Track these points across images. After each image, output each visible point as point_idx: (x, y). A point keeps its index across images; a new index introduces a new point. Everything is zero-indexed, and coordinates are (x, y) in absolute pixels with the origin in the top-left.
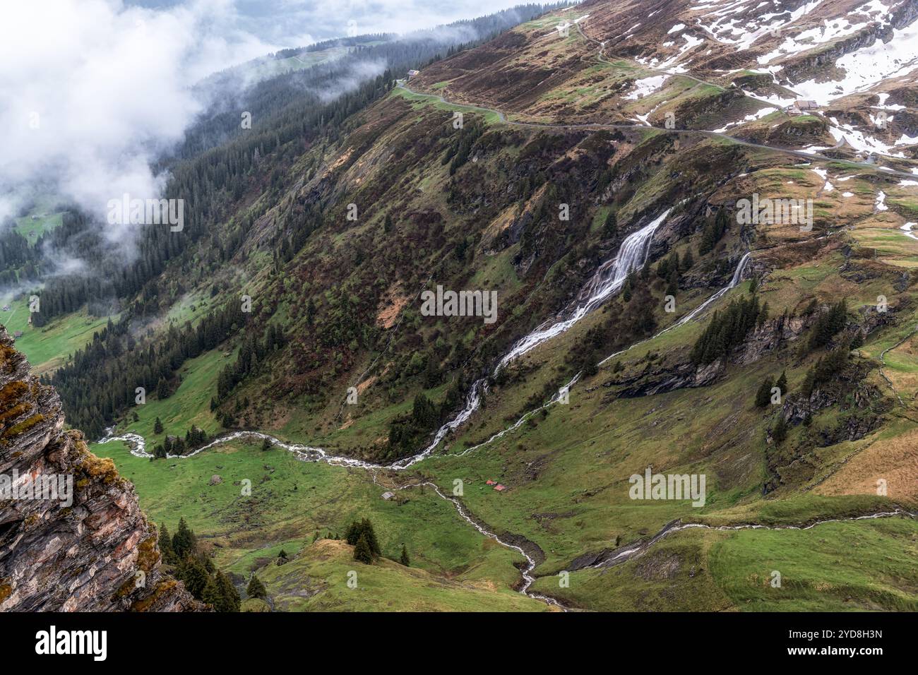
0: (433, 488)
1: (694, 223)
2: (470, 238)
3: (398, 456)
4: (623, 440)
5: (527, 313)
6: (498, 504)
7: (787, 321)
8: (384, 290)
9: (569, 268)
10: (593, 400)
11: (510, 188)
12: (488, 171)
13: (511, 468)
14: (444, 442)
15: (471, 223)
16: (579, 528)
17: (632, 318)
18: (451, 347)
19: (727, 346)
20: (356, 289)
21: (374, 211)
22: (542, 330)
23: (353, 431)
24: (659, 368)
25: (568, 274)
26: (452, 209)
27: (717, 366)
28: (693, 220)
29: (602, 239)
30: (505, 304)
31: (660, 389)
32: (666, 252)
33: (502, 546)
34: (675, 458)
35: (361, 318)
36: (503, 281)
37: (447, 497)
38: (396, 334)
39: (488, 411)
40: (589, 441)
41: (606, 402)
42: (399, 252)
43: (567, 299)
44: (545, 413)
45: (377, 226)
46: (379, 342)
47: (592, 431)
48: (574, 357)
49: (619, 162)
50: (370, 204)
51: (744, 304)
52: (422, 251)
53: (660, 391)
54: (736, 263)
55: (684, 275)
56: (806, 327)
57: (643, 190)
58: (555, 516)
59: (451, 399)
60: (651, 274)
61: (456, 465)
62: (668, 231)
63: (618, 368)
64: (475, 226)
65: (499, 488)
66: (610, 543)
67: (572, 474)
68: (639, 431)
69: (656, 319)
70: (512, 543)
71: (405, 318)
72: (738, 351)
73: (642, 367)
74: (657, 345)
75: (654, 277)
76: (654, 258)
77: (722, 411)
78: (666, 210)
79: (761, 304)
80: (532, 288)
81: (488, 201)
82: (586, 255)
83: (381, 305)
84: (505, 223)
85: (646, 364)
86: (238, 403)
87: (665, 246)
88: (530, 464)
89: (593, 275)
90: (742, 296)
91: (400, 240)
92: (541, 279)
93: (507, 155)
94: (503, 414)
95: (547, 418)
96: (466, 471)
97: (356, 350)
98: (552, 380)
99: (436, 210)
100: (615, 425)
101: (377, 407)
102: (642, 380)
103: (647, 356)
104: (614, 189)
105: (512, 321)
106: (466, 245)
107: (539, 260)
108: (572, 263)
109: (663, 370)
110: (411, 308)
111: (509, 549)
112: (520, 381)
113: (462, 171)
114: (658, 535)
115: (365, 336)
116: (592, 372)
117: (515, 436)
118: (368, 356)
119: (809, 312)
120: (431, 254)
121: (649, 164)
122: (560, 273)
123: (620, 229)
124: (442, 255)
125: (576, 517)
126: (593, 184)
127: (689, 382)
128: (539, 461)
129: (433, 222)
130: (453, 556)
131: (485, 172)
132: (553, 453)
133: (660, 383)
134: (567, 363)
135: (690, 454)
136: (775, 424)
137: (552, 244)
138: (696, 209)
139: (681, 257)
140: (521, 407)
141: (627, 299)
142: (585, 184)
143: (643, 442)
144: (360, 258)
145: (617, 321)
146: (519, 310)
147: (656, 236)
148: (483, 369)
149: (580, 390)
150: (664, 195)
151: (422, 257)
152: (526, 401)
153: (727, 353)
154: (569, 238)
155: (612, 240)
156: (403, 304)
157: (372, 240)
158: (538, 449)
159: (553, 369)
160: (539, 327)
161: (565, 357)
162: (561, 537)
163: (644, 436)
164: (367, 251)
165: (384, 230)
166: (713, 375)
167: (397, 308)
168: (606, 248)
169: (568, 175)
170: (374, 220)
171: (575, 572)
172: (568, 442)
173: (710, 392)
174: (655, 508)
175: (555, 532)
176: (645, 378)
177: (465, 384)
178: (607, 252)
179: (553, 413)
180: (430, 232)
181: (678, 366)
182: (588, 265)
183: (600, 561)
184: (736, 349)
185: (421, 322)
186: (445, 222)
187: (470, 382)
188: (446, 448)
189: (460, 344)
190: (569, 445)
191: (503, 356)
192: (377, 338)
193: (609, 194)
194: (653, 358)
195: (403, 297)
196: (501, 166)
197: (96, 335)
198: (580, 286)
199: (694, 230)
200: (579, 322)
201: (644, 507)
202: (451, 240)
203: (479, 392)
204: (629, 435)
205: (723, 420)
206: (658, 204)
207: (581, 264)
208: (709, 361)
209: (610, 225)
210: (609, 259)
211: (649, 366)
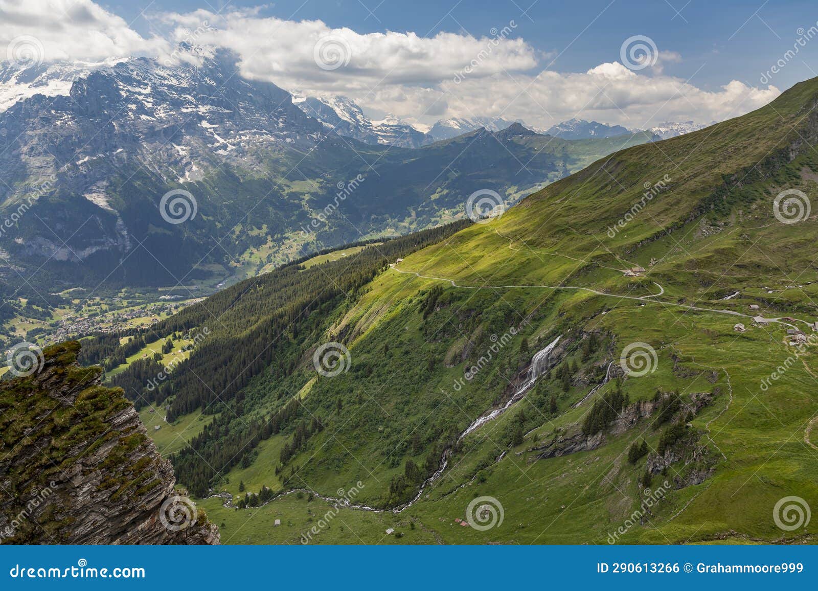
3: (396, 503)
7: (642, 405)
14: (425, 492)
19: (605, 422)
24: (562, 439)
26: (426, 340)
27: (600, 436)
28: (575, 342)
31: (564, 452)
32: (560, 362)
37: (429, 531)
40: (520, 489)
41: (530, 462)
44: (491, 471)
48: (507, 433)
51: (613, 395)
53: (565, 454)
54: (605, 368)
55: (573, 377)
56: (655, 409)
57: (543, 325)
59: (429, 464)
60: (552, 377)
61: (434, 508)
62: (561, 349)
63: (536, 439)
65: (463, 524)
69: (558, 406)
72: (613, 425)
73: (551, 438)
75: (554, 379)
76: (553, 366)
79: (624, 394)
84: (458, 348)
86: (293, 469)
87: (559, 358)
89: (516, 379)
90: (612, 390)
95: (493, 474)
96: (441, 511)
98: (494, 449)
102: (552, 447)
103: (555, 431)
106: (434, 362)
109: (565, 440)
113: (431, 317)
116: (520, 442)
117: (472, 487)
119: (656, 399)
123: (531, 349)
127: (583, 447)
133: (564, 448)
134: (503, 437)
136: (642, 474)
138: (577, 335)
139: (570, 366)
140: (475, 468)
147: (553, 353)
148: (449, 442)
150: (555, 328)
152: (478, 463)
153: (606, 427)
160: (484, 413)
161: (501, 433)
166: (599, 442)
176: (554, 445)
177: (437, 453)
178: (523, 364)
179: (496, 471)
181: (575, 436)
182: (512, 372)
184: (611, 424)
188: (427, 496)
194: (558, 432)
197: (205, 427)
199: (577, 348)
206: (552, 333)
208: (594, 433)
209: (524, 347)
210: (525, 368)
211: (556, 437)
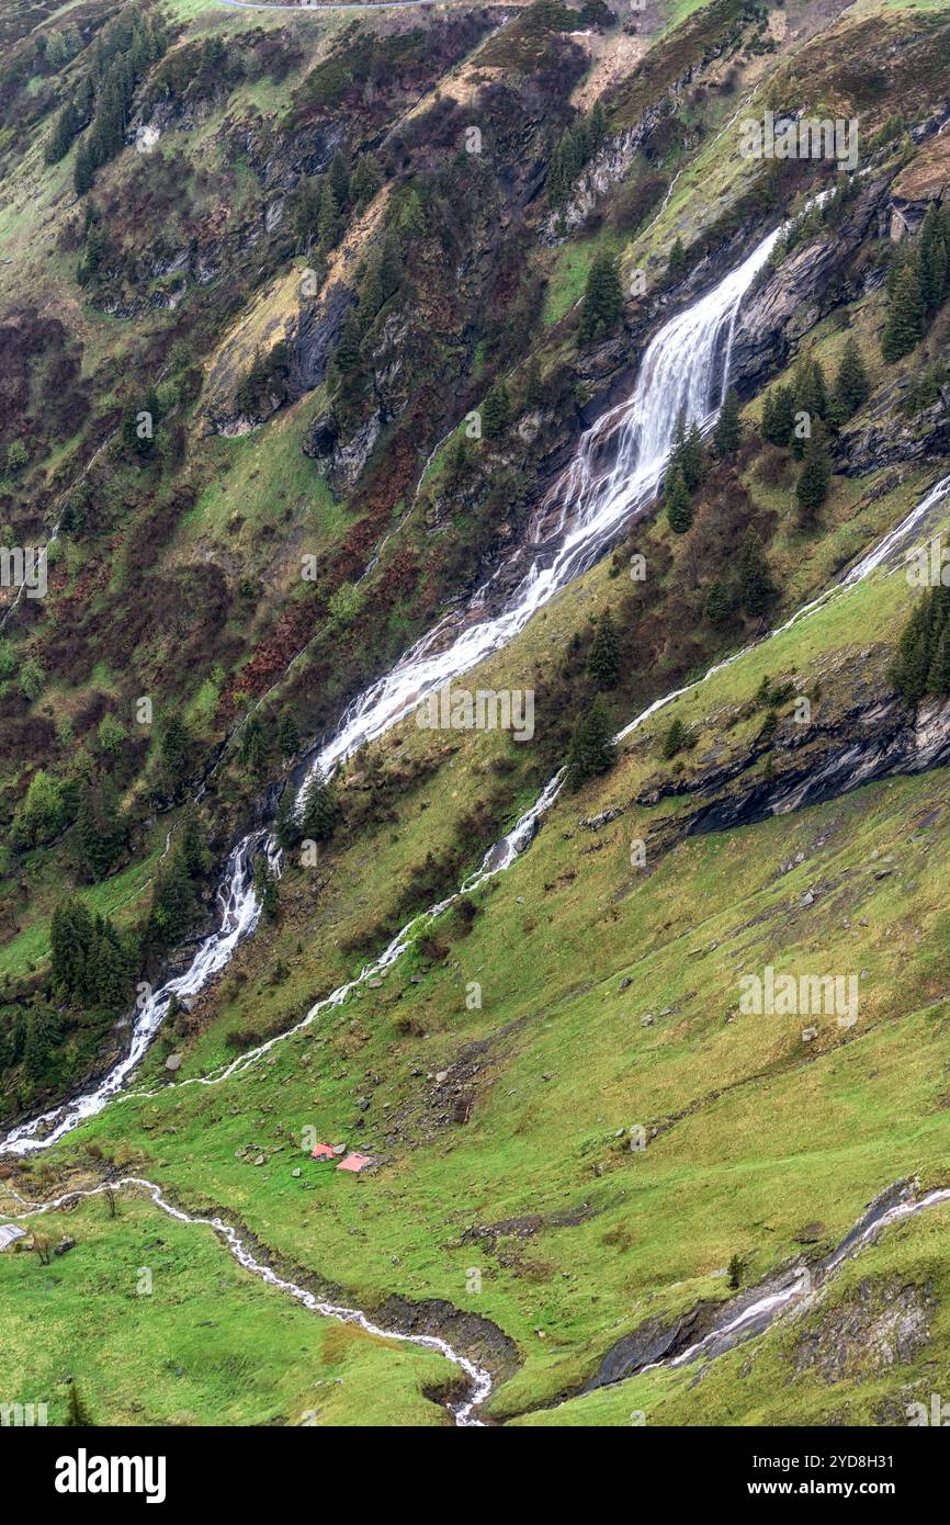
0: (145, 1195)
1: (858, 264)
2: (165, 389)
3: (21, 1109)
4: (718, 962)
5: (377, 604)
6: (356, 1214)
9: (488, 449)
10: (612, 850)
11: (274, 217)
12: (198, 166)
13: (383, 1098)
14: (163, 1043)
15: (162, 340)
16: (614, 1250)
17: (704, 580)
18: (147, 742)
22: (428, 653)
24: (801, 728)
25: (488, 469)
26: (98, 304)
28: (852, 254)
29: (580, 344)
30: (304, 587)
31: (812, 789)
32: (783, 364)
33: (384, 1343)
34: (881, 995)
36: (289, 516)
37: (193, 1215)
39: (288, 928)
40: (615, 981)
41: (652, 854)
43: (496, 547)
44: (469, 912)
47: (619, 948)
48: (540, 727)
49: (607, 96)
52: (17, 449)
53: (814, 798)
55: (846, 430)
57: (692, 176)
58: (535, 1226)
59: (167, 907)
60: (744, 437)
61: (209, 1112)
62: (783, 297)
63: (677, 741)
64: (177, 347)
65: (354, 1162)
66: (712, 1284)
67: (571, 1088)
68: (763, 927)
69: (775, 576)
70: (413, 1328)
73: (747, 731)
74: (786, 656)
75: (755, 447)
76: (747, 386)
78: (769, 231)
80: (385, 522)
81: (212, 265)
82: (538, 398)
84: (272, 326)
85: (760, 719)
87: (776, 346)
88: (441, 1076)
89: (568, 462)
92: (406, 493)
93: (253, 109)
94: (340, 930)
95: (479, 925)
96: (244, 1124)
98: (480, 807)
99: (47, 312)
100: (687, 918)
102: (754, 771)
103: (762, 695)
104: (601, 185)
105: (332, 635)
106: (153, 412)
107: (390, 435)
108: (497, 431)
109: (814, 732)
111: (406, 1347)
112: (378, 821)
113: (115, 175)
114: (851, 1237)
116: (597, 764)
117: (386, 996)
120: (48, 454)
121: (700, 96)
122: (463, 467)
123: (633, 307)
124: (85, 454)
125: (600, 1220)
126: (533, 176)
127: (896, 759)
128: (468, 1061)
129: (41, 351)
130: (233, 1393)
131: (189, 172)
132: (506, 1032)
133: (810, 772)
134: (519, 746)
135: (924, 978)
137: (426, 379)
138: (860, 220)
139: (831, 375)
140: (388, 905)
141: (681, 523)
142: (508, 178)
143: (781, 961)
145: (657, 596)
146: (348, 600)
147: (747, 319)
148: (258, 800)
149: (569, 824)
150: (757, 188)
151: (19, 468)
152: (404, 880)
154: (479, 355)
155: (614, 346)
158: (460, 1029)
159: (476, 771)
160: (421, 646)
162: (563, 1290)
163: (779, 942)
168: (597, 372)
169: (452, 156)
171: (615, 1388)
172: (547, 992)
174: (835, 1156)
175: (539, 1274)
176: (762, 762)
177: (206, 855)
178: (602, 385)
179: (494, 908)
180: (37, 384)
181: (857, 712)
182: (549, 430)
183: (688, 1341)
185: (40, 674)
186: (81, 347)
187: (221, 846)
188: (172, 1062)
189: (174, 732)
190: (553, 1002)
191: (316, 751)
193: (587, 203)
194: (781, 698)
196: (235, 145)
198: (532, 500)
199: (860, 285)
200: (540, 614)
201: (802, 1158)
202: (107, 400)
203: (256, 875)
204: (735, 944)
206: (741, 216)
207: (527, 428)
209: (601, 298)
210: (612, 406)
211: (771, 725)
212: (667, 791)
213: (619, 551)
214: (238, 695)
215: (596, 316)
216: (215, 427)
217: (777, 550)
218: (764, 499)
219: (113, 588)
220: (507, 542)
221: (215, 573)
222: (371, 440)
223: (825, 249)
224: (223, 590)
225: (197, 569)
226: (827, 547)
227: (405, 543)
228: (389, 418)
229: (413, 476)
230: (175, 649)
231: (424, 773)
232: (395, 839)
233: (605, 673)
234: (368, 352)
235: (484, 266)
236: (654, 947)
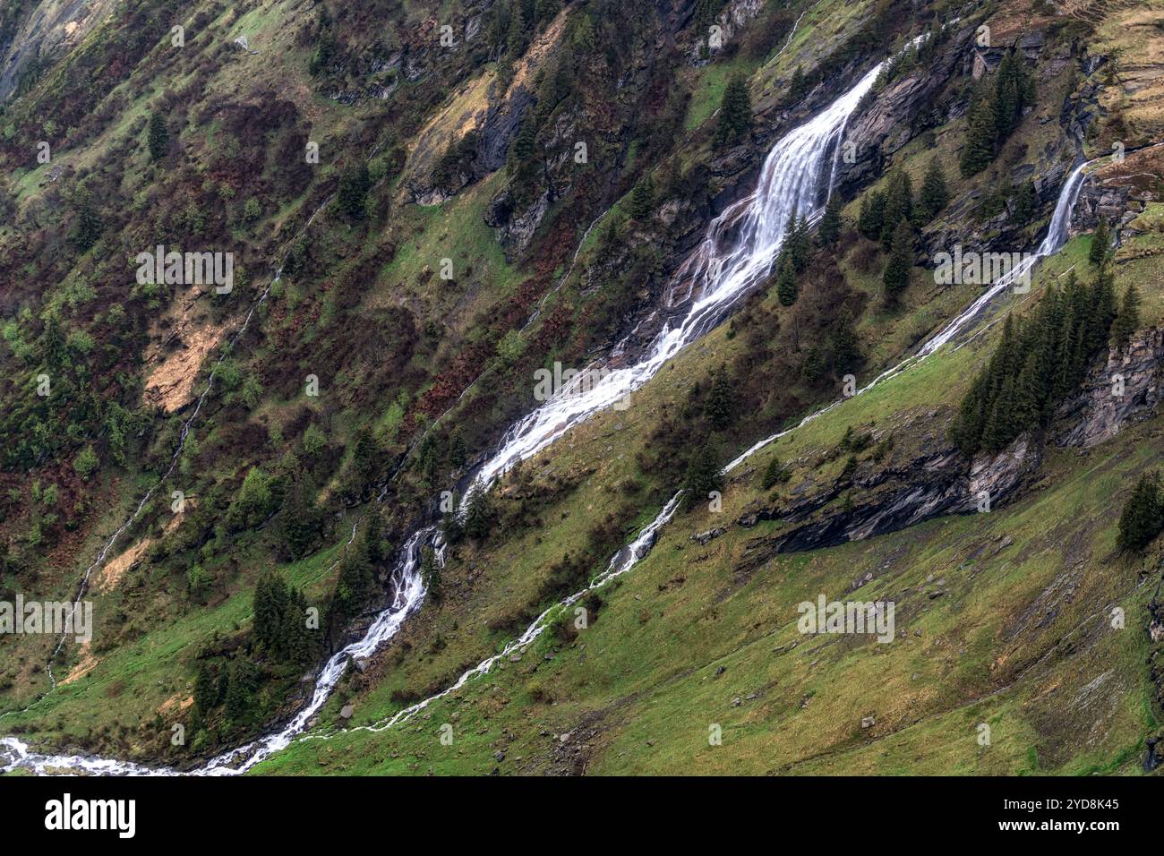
1: (945, 96)
2: (375, 164)
3: (220, 742)
4: (796, 658)
5: (536, 349)
8: (156, 312)
9: (635, 227)
10: (716, 561)
11: (472, 30)
14: (339, 695)
15: (375, 124)
17: (803, 345)
18: (342, 449)
19: (1041, 404)
20: (86, 312)
21: (118, 106)
23: (99, 687)
24: (875, 471)
25: (633, 244)
26: (325, 91)
27: (1019, 455)
28: (941, 87)
29: (715, 148)
30: (478, 331)
31: (882, 521)
32: (878, 173)
34: (928, 693)
35: (102, 389)
36: (469, 273)
38: (197, 425)
39: (447, 608)
40: (711, 668)
41: (748, 567)
42: (192, 209)
43: (636, 307)
44: (595, 605)
45: (129, 143)
46: (155, 449)
47: (716, 642)
48: (662, 455)
50: (108, 89)
51: (1077, 294)
52: (252, 205)
53: (885, 528)
54: (1052, 191)
55: (927, 230)
57: (813, 16)
59: (350, 585)
60: (843, 231)
62: (882, 119)
63: (774, 475)
64: (387, 131)
69: (862, 346)
71: (218, 380)
72: (1069, 414)
73: (832, 471)
74: (867, 411)
75: (853, 239)
76: (849, 189)
77: (1039, 568)
78: (874, 65)
79: (1120, 293)
80: (545, 284)
82: (677, 189)
83: (151, 351)
84: (464, 118)
85: (843, 462)
87: (874, 158)
88: (564, 738)
89: (699, 242)
90: (1072, 276)
91: (194, 180)
92: (565, 259)
94: (490, 612)
95: (603, 616)
97: (93, 472)
98: (610, 519)
99: (284, 95)
100: (774, 620)
101: (158, 618)
102: (835, 503)
103: (846, 442)
104: (739, 19)
105: (498, 371)
106: (364, 182)
107: (555, 212)
108: (643, 215)
109: (887, 475)
110: (232, 354)
112: (526, 525)
115: (116, 436)
116: (708, 490)
117: (524, 669)
118: (127, 486)
120: (277, 211)
122: (613, 242)
123: (759, 119)
124: (307, 212)
127: (952, 501)
128: (587, 726)
129: (277, 127)
132: (620, 704)
133: (881, 507)
134: (645, 471)
135: (964, 682)
138: (948, 60)
139: (917, 184)
140: (530, 594)
141: (788, 298)
143: (849, 660)
144: (89, 231)
145: (765, 356)
146: (513, 344)
147: (851, 135)
149: (681, 538)
150: (866, 29)
151: (253, 220)
152: (544, 575)
153: (1044, 422)
154: (632, 151)
155: (742, 151)
156: (211, 344)
157: (119, 181)
158: (582, 699)
159: (609, 490)
161: (640, 457)
163: (848, 644)
164: (106, 211)
165: (147, 153)
166: (1012, 479)
167: (194, 358)
168: (727, 171)
170: (121, 129)
172: (656, 674)
173: (1008, 524)
176: (843, 497)
177: (384, 544)
178: (730, 181)
179: (616, 602)
180: (272, 153)
181: (923, 460)
182: (685, 216)
184: (1065, 408)
185: (259, 388)
186: (309, 125)
187: (397, 538)
188: (345, 712)
189: (365, 443)
190: (659, 683)
191: (479, 466)
192: (147, 440)
194: (861, 445)
195: (209, 328)
198: (668, 271)
199: (945, 113)
200: (669, 365)
202: (327, 170)
203: (424, 563)
204: (811, 645)
205: (1041, 590)
206: (851, 51)
207: (667, 213)
208: (1000, 445)
209: (734, 111)
210: (737, 199)
211: (852, 466)
212: (763, 516)
213: (735, 318)
214: (418, 416)
215: (729, 125)
216: (414, 196)
217: (865, 325)
218: (857, 282)
219: (323, 322)
220: (645, 305)
221: (406, 315)
222: (540, 215)
223: (918, 82)
224: (412, 330)
225: (392, 311)
226: (906, 324)
227: (562, 301)
228: (556, 198)
229: (573, 246)
230: (370, 375)
231: (567, 488)
232: (539, 541)
233: (719, 416)
234: (541, 143)
235: (640, 79)
236: (745, 642)
